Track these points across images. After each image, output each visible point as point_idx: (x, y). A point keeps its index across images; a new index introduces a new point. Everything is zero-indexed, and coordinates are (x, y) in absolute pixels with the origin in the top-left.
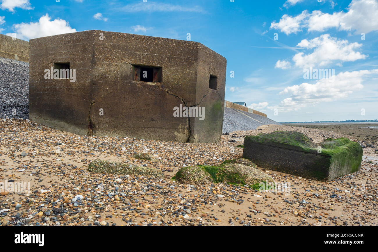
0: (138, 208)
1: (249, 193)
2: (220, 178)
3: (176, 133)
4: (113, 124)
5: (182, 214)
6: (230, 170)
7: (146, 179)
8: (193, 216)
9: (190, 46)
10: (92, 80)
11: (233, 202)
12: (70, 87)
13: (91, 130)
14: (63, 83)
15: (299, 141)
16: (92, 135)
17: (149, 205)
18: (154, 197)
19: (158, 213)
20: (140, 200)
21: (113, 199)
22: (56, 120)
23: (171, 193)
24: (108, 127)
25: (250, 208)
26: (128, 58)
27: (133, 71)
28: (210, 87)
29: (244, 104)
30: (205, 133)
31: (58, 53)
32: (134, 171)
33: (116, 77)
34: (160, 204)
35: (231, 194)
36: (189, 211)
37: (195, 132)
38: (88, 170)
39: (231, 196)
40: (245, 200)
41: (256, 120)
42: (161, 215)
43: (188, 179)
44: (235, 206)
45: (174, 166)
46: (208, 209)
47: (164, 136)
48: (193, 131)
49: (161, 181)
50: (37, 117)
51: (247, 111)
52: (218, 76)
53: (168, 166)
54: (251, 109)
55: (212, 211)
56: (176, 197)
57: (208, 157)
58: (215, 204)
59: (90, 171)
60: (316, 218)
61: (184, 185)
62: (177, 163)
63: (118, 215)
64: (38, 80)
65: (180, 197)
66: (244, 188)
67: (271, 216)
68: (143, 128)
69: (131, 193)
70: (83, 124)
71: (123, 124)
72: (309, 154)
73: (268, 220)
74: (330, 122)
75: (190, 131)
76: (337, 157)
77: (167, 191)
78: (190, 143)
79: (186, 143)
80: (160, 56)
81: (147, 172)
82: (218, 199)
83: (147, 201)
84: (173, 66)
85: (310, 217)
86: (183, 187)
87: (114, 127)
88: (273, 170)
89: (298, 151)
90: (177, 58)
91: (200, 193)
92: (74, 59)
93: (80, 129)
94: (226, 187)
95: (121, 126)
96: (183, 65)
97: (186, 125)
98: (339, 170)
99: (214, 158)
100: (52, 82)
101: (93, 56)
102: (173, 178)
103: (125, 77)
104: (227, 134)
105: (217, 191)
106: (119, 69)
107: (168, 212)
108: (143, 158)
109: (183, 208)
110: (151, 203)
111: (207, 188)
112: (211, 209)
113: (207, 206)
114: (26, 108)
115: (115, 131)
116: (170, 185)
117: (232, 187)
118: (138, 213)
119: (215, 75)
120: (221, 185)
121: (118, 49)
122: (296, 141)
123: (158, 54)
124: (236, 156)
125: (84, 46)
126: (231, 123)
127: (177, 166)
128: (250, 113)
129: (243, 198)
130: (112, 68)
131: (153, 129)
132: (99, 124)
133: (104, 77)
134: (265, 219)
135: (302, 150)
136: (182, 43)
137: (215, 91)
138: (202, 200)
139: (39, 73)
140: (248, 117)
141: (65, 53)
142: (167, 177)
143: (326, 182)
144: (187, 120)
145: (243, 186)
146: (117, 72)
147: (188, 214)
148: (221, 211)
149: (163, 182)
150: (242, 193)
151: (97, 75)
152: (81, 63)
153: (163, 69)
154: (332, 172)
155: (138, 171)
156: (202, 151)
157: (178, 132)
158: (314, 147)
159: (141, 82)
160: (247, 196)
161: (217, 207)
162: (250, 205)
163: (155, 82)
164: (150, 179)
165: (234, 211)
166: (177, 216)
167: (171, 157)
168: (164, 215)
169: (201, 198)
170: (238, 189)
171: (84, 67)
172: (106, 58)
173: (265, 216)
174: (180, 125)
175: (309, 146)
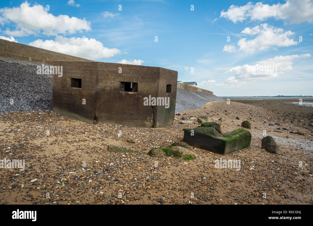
0: (136, 168)
1: (182, 161)
2: (170, 154)
3: (146, 122)
4: (108, 117)
5: (153, 171)
6: (175, 150)
7: (135, 155)
8: (157, 172)
9: (155, 70)
10: (96, 92)
11: (174, 166)
12: (81, 94)
13: (95, 121)
14: (77, 91)
15: (212, 134)
16: (96, 124)
17: (140, 168)
18: (141, 164)
19: (144, 170)
20: (135, 165)
21: (125, 165)
22: (72, 113)
23: (148, 162)
24: (106, 119)
25: (181, 169)
26: (118, 78)
27: (120, 85)
28: (167, 92)
29: (195, 84)
30: (163, 121)
31: (74, 72)
32: (129, 151)
33: (110, 90)
34: (144, 167)
35: (174, 162)
36: (156, 170)
37: (157, 121)
38: (107, 150)
39: (173, 163)
40: (179, 165)
41: (203, 98)
42: (145, 171)
43: (154, 155)
44: (175, 168)
45: (147, 147)
46: (164, 169)
47: (139, 124)
48: (156, 120)
49: (142, 156)
50: (58, 110)
51: (197, 90)
52: (172, 84)
53: (144, 147)
54: (200, 89)
55: (165, 170)
56: (150, 164)
57: (164, 140)
58: (166, 167)
59: (109, 151)
60: (207, 173)
61: (153, 158)
62: (148, 145)
63: (129, 171)
64: (59, 87)
65: (152, 164)
66: (180, 159)
67: (189, 172)
68: (126, 119)
69: (131, 162)
70: (90, 117)
71: (114, 117)
72: (216, 141)
73: (187, 173)
74: (264, 97)
75: (154, 121)
76: (230, 142)
77: (146, 161)
78: (154, 128)
79: (152, 129)
80: (137, 77)
81: (135, 151)
82: (168, 165)
83: (139, 166)
84: (144, 82)
85: (205, 172)
86: (152, 159)
87: (109, 119)
88: (198, 148)
89: (210, 139)
90: (147, 77)
91: (160, 162)
92: (84, 77)
93: (88, 120)
94: (172, 159)
95: (113, 118)
96: (150, 81)
97: (152, 117)
98: (232, 149)
99: (168, 141)
100: (69, 90)
101: (97, 77)
102: (148, 154)
103: (116, 89)
104: (179, 115)
105: (168, 161)
106: (112, 85)
107: (148, 170)
108: (131, 142)
109: (153, 168)
110: (140, 166)
111: (163, 159)
112: (165, 169)
113: (163, 168)
114: (47, 102)
115: (109, 122)
116: (147, 158)
117: (175, 159)
118: (137, 170)
119: (170, 84)
120: (170, 158)
121: (112, 73)
122: (210, 133)
123: (136, 75)
124: (180, 139)
125: (91, 71)
126: (183, 103)
127: (148, 147)
128: (199, 92)
129: (179, 164)
130: (108, 84)
131: (132, 120)
132: (100, 117)
133: (103, 90)
134: (186, 173)
135: (212, 138)
136: (150, 68)
137: (170, 93)
138: (161, 165)
139: (60, 83)
140: (197, 96)
141: (78, 73)
142: (144, 153)
143: (223, 155)
144: (152, 114)
145: (180, 158)
146: (111, 87)
147: (156, 171)
148: (169, 170)
149: (143, 156)
150: (179, 161)
151: (100, 88)
152: (89, 81)
153: (138, 84)
154: (227, 149)
155: (131, 151)
156: (161, 135)
157: (147, 122)
158: (219, 137)
159: (125, 92)
160: (181, 163)
161: (167, 168)
162: (181, 167)
163: (133, 91)
164: (137, 155)
165: (174, 170)
166: (152, 172)
167: (145, 141)
168: (146, 171)
169: (161, 164)
170: (177, 160)
171: (91, 83)
172: (105, 78)
173: (186, 172)
174: (148, 117)
175: (216, 136)
